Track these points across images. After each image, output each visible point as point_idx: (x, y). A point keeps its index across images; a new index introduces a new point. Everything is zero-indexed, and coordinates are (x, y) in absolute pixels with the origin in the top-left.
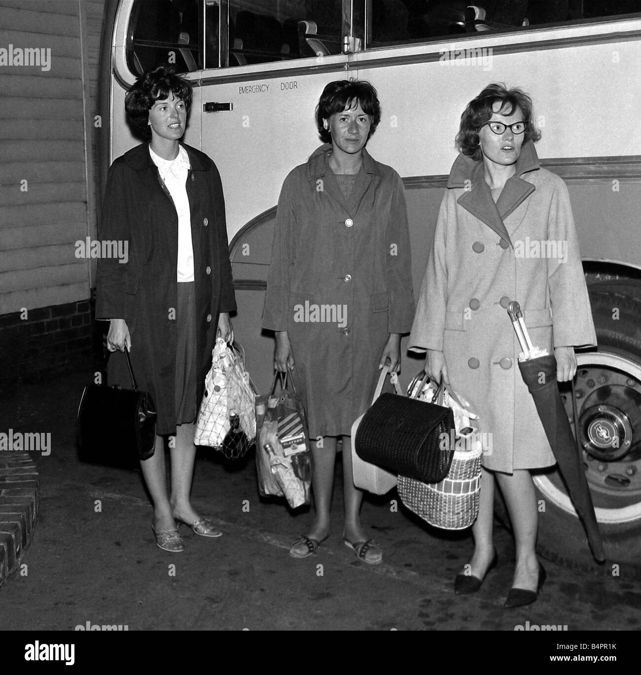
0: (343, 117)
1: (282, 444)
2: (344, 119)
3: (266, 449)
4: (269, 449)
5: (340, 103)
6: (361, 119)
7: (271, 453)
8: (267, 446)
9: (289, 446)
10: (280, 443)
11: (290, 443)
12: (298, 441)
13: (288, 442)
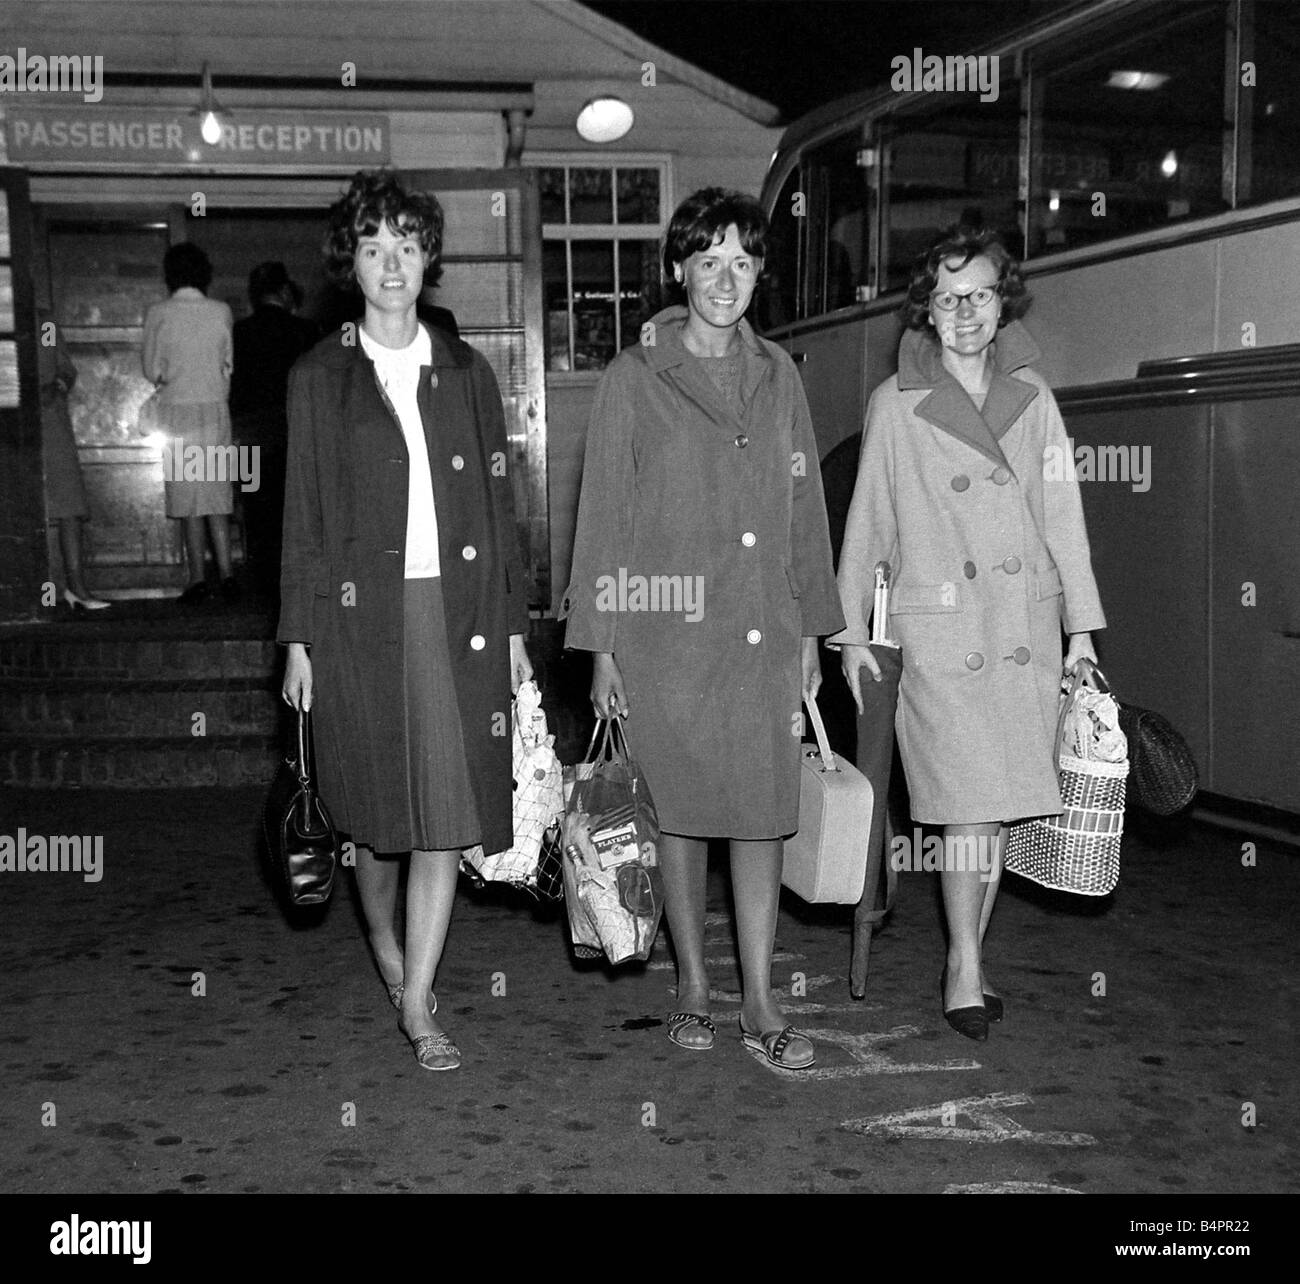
0: (708, 260)
1: (596, 844)
2: (709, 265)
3: (569, 854)
4: (574, 853)
5: (704, 234)
6: (741, 265)
7: (577, 861)
8: (572, 848)
9: (609, 848)
10: (592, 842)
11: (609, 842)
12: (623, 838)
13: (606, 841)
